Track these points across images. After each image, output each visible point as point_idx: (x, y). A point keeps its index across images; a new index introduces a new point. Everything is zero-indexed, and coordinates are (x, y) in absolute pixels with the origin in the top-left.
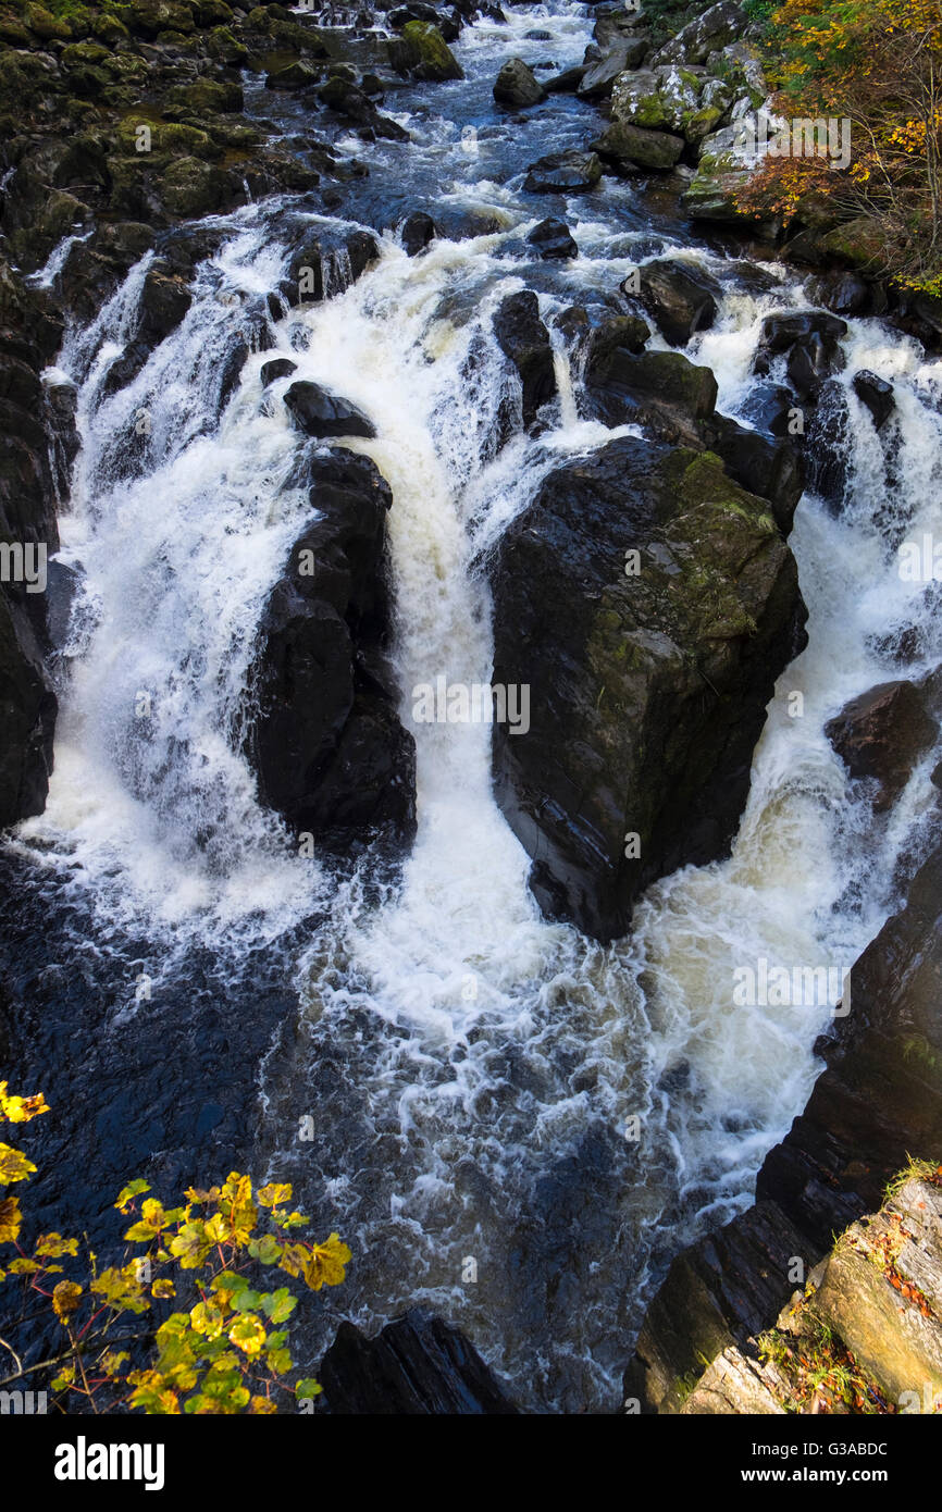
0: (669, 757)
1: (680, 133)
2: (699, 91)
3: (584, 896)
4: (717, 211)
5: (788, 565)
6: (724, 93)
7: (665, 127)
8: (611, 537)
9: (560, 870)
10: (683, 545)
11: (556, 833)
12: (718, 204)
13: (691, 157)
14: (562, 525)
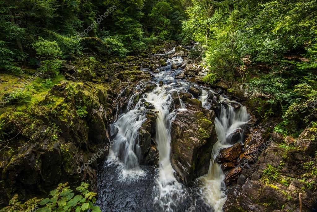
0: (197, 157)
1: (195, 71)
2: (197, 66)
3: (185, 178)
4: (201, 81)
5: (214, 129)
6: (201, 67)
7: (193, 71)
8: (188, 123)
9: (181, 174)
10: (198, 125)
11: (180, 168)
12: (201, 80)
13: (197, 74)
14: (181, 122)
